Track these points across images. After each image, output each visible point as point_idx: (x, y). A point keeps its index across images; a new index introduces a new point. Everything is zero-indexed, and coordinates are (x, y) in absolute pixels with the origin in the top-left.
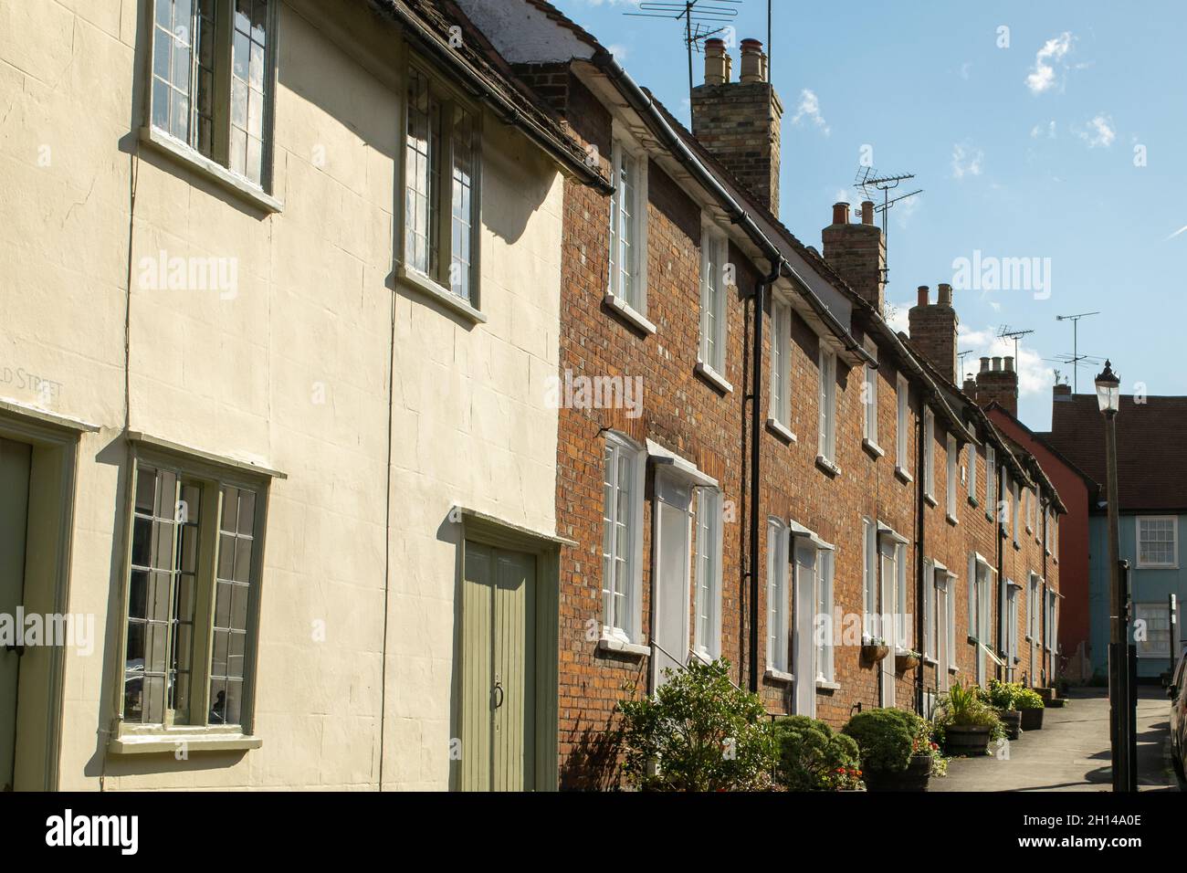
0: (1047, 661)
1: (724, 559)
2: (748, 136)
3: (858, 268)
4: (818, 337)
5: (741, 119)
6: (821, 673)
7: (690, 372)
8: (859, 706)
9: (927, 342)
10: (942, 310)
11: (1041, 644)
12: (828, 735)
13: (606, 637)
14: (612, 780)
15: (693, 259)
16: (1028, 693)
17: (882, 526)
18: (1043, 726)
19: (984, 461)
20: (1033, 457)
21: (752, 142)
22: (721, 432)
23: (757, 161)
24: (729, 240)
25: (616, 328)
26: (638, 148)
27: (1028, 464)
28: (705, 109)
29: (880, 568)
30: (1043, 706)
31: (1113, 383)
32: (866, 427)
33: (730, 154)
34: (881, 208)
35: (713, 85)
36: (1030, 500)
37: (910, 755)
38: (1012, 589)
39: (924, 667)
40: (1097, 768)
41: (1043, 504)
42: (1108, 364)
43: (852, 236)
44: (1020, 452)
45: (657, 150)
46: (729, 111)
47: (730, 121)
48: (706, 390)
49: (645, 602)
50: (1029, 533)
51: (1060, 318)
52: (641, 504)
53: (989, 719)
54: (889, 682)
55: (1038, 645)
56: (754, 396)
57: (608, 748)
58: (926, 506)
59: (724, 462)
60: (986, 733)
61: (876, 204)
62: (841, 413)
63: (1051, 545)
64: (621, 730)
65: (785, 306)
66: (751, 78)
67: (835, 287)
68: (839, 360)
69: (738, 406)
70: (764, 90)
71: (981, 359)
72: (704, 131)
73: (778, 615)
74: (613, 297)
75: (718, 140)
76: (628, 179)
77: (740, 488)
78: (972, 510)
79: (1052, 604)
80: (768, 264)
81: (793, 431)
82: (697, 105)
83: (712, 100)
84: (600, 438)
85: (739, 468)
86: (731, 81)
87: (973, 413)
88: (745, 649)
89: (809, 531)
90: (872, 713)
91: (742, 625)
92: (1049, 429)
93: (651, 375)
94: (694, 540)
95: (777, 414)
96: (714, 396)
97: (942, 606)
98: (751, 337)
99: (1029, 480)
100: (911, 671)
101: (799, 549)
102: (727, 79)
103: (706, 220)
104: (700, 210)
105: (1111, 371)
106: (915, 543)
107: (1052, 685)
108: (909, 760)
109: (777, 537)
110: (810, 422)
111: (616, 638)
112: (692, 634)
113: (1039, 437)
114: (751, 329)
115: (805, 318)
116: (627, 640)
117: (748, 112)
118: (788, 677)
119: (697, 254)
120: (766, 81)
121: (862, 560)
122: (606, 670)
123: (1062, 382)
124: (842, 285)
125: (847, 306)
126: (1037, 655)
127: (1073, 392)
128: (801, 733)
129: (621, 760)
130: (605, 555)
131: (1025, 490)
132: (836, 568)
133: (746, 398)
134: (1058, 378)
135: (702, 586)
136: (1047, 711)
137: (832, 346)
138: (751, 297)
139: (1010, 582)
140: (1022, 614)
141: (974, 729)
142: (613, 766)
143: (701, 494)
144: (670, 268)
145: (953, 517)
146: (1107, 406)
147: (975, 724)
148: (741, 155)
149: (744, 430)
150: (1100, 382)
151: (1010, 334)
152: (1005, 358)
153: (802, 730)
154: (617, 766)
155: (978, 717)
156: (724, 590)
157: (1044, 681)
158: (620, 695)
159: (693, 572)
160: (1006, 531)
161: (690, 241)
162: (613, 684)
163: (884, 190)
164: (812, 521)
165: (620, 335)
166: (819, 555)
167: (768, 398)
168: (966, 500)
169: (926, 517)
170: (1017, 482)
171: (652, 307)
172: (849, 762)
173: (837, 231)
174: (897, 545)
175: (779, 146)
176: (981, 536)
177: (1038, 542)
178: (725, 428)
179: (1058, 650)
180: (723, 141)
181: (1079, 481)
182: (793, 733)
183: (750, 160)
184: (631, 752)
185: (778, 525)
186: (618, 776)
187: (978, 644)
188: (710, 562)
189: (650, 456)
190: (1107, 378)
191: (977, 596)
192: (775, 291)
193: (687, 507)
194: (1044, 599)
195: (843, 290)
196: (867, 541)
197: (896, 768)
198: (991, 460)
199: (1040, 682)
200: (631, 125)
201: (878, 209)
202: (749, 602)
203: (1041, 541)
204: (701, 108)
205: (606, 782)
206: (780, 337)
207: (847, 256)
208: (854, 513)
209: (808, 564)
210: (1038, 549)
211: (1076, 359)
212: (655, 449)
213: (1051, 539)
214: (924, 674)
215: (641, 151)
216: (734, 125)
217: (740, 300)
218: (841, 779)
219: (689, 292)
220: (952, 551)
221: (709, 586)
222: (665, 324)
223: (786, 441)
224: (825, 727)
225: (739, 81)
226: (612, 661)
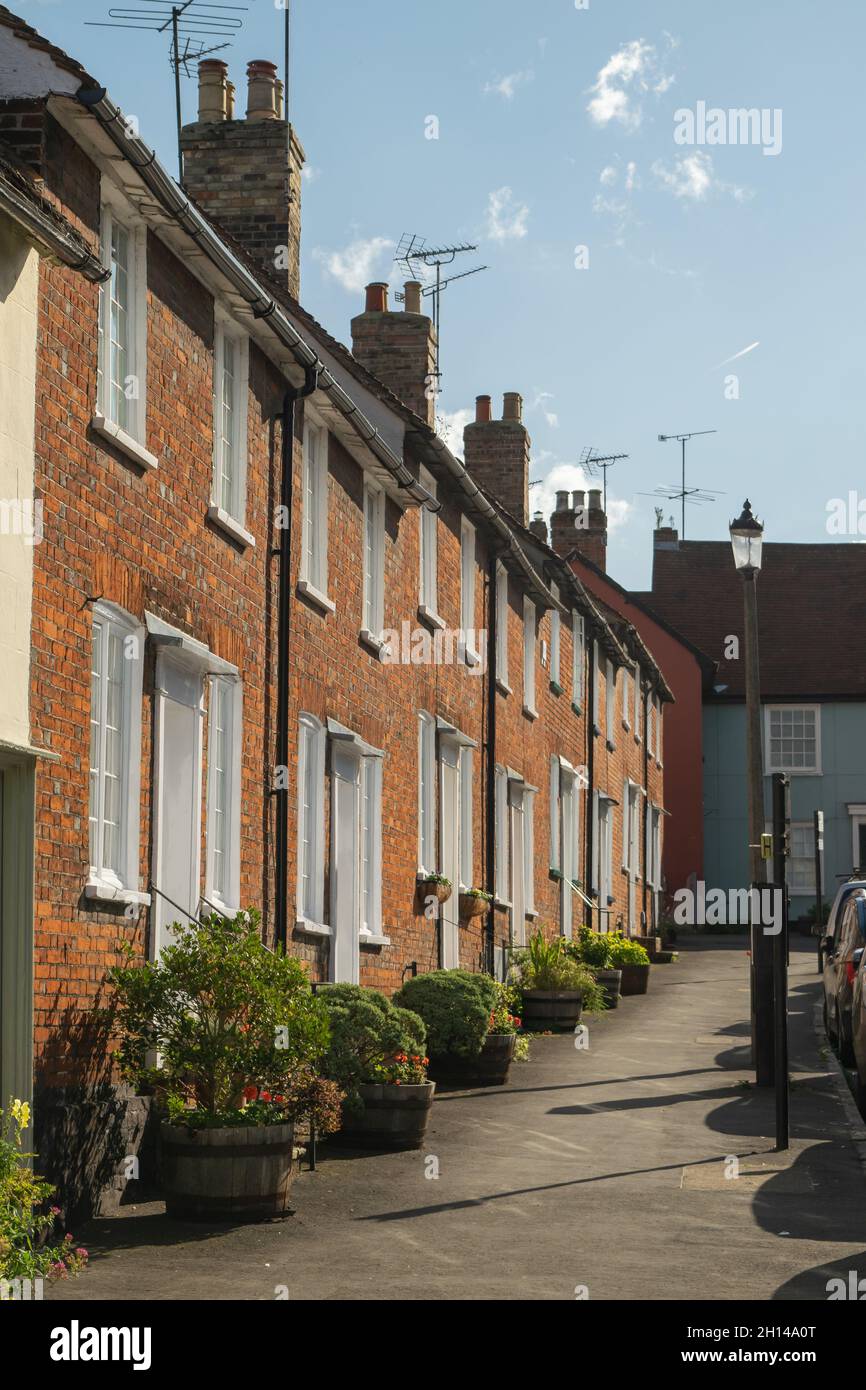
0: (648, 900)
1: (243, 772)
2: (259, 193)
3: (400, 372)
4: (362, 471)
5: (248, 170)
6: (365, 924)
7: (200, 519)
8: (413, 967)
9: (488, 470)
10: (509, 428)
11: (641, 877)
12: (384, 1010)
13: (93, 881)
14: (100, 1076)
15: (205, 366)
16: (627, 945)
17: (443, 723)
18: (648, 990)
19: (569, 632)
20: (632, 627)
21: (263, 202)
22: (241, 601)
23: (269, 228)
24: (251, 341)
25: (107, 462)
26: (134, 215)
27: (626, 636)
28: (198, 155)
29: (439, 780)
30: (648, 963)
31: (754, 531)
32: (421, 590)
33: (234, 218)
34: (431, 290)
35: (210, 124)
36: (628, 684)
37: (486, 1033)
38: (605, 804)
39: (496, 911)
40: (731, 1048)
41: (644, 689)
42: (747, 505)
43: (392, 329)
44: (615, 620)
45: (159, 218)
46: (232, 159)
47: (234, 173)
48: (220, 545)
49: (143, 832)
50: (626, 728)
51: (663, 438)
52: (136, 700)
53: (581, 982)
54: (451, 934)
55: (637, 879)
56: (283, 550)
57: (96, 1032)
58: (498, 696)
59: (243, 639)
60: (578, 1001)
61: (424, 285)
62: (390, 572)
63: (654, 744)
64: (113, 1007)
65: (321, 428)
66: (262, 114)
67: (381, 400)
68: (389, 500)
69: (262, 565)
70: (280, 130)
71: (558, 493)
72: (199, 186)
73: (310, 845)
74: (103, 420)
75: (217, 198)
76: (121, 257)
77: (264, 676)
78: (555, 698)
79: (654, 824)
80: (301, 373)
81: (331, 597)
82: (187, 150)
83: (208, 144)
84: (85, 611)
85: (262, 649)
86: (235, 117)
87: (557, 569)
88: (269, 892)
89: (352, 733)
90: (432, 977)
91: (266, 861)
92: (648, 588)
93: (151, 525)
94: (205, 748)
95: (312, 575)
96: (231, 552)
97: (517, 829)
98: (278, 470)
99: (627, 658)
100: (479, 918)
101: (338, 757)
102: (229, 115)
103: (220, 313)
104: (213, 299)
105: (751, 514)
106: (484, 745)
107: (655, 932)
108: (483, 1040)
109: (310, 741)
110: (352, 584)
111: (104, 881)
112: (203, 875)
113: (635, 599)
114: (278, 459)
115: (346, 443)
116: (120, 885)
117: (257, 160)
118: (325, 930)
119: (210, 360)
120: (283, 118)
121: (417, 770)
122: (93, 927)
123: (665, 524)
124: (391, 399)
125: (399, 426)
126: (635, 892)
127: (680, 538)
128: (349, 1007)
129: (114, 1047)
130: (92, 770)
131: (622, 671)
132: (384, 780)
133: (271, 553)
134: (660, 519)
135: (214, 809)
136: (653, 968)
137: (380, 482)
138: (278, 416)
139: (603, 796)
140: (618, 838)
141: (561, 996)
142: (103, 1057)
143: (214, 683)
144: (175, 378)
145: (532, 709)
146: (745, 562)
147: (563, 988)
148: (248, 219)
149: (269, 597)
150: (733, 530)
151: (597, 460)
152: (591, 492)
153: (350, 1003)
154: (107, 1057)
155: (567, 979)
156: (243, 814)
157: (644, 926)
158: (111, 960)
159: (204, 791)
160: (597, 726)
161: (201, 342)
162: (103, 945)
163: (435, 267)
164: (355, 719)
165: (111, 469)
166: (364, 763)
167: (298, 553)
168: (548, 685)
169: (497, 709)
170: (611, 660)
171: (152, 431)
172: (411, 1046)
173: (372, 321)
174: (461, 748)
175: (299, 206)
176: (566, 734)
177: (637, 741)
178: (245, 594)
179: (662, 886)
180: (225, 200)
181: (690, 658)
182: (338, 1008)
183: (261, 225)
184: (127, 1037)
185: (311, 724)
186: (109, 1070)
187: (562, 879)
188: (224, 776)
189: (150, 634)
190: (746, 524)
191: (561, 815)
192: (309, 408)
193: (198, 704)
194: (645, 817)
195: (392, 405)
196: (425, 744)
197: (466, 1051)
198: (578, 632)
199: (640, 929)
200: (124, 184)
201: (426, 292)
202: (274, 830)
203: (640, 739)
204: (193, 154)
205: (93, 1079)
206: (313, 469)
207: (385, 356)
208: (406, 707)
209: (349, 776)
210: (638, 750)
211: (685, 493)
212: (157, 625)
213: (654, 736)
214: (495, 922)
215: (138, 220)
216: (238, 178)
217: (264, 422)
218: (401, 1070)
219: (201, 412)
220: (530, 754)
221: (223, 810)
222: (169, 456)
223: (322, 610)
224: (380, 999)
225: (245, 118)
226: (101, 914)
